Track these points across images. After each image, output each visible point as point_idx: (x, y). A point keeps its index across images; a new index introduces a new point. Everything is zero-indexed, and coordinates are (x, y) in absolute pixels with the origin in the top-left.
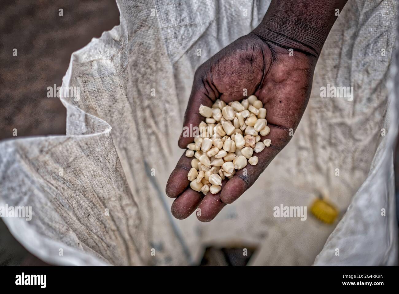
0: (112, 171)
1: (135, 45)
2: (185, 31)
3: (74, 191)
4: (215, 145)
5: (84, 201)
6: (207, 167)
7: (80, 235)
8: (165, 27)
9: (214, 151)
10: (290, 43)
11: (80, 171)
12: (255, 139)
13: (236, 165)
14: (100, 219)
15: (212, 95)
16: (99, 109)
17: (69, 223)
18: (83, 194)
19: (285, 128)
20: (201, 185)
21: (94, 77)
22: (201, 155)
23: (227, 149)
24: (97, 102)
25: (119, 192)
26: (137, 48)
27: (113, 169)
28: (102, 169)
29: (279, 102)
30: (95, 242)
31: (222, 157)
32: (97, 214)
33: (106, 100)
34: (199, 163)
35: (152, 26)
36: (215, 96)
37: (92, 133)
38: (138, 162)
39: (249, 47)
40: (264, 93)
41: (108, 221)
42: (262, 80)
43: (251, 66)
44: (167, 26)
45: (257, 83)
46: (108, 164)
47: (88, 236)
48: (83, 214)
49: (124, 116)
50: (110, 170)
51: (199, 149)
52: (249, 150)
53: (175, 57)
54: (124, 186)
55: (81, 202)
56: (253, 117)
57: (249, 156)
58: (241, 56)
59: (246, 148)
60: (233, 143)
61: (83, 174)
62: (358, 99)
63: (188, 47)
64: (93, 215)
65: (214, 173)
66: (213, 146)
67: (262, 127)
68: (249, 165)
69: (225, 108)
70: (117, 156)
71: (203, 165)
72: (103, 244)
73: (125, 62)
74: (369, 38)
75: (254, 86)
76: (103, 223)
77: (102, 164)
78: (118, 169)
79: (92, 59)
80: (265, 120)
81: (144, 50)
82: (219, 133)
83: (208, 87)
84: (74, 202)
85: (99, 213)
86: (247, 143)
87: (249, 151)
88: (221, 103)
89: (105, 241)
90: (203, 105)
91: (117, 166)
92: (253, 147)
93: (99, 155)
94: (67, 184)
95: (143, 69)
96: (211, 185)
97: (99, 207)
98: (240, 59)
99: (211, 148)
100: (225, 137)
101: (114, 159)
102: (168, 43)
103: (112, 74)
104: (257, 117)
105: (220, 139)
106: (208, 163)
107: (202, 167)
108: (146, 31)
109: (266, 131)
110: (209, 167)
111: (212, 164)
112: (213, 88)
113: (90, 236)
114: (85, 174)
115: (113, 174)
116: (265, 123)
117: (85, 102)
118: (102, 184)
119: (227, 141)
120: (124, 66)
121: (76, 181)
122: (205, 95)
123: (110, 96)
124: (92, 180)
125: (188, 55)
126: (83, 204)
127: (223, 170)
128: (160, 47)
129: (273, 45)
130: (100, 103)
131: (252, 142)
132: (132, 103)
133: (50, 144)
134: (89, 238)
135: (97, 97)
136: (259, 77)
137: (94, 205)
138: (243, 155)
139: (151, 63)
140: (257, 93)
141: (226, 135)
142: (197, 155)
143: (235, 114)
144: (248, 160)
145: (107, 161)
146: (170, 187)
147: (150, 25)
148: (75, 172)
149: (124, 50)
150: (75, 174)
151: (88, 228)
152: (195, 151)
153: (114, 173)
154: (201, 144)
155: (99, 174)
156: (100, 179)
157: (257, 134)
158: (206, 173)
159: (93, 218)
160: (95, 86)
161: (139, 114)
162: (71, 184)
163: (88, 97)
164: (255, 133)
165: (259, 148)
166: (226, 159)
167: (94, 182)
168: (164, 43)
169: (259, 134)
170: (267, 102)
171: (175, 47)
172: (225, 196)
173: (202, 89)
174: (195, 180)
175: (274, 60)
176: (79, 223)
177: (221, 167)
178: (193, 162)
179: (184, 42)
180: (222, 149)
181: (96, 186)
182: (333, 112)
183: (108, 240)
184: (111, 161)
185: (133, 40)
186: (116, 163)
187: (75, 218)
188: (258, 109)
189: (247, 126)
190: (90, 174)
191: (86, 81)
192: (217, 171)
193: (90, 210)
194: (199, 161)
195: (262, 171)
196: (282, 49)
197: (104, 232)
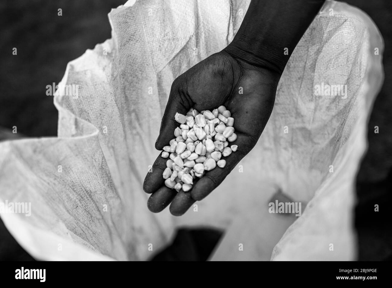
0: (98, 169)
1: (124, 57)
2: (168, 44)
3: (64, 186)
4: (188, 148)
5: (73, 195)
6: (181, 168)
7: (69, 225)
8: (151, 40)
9: (187, 154)
10: (257, 61)
11: (69, 169)
12: (224, 145)
13: (206, 166)
14: (87, 210)
15: (186, 104)
16: (91, 113)
17: (59, 214)
18: (72, 189)
19: (250, 136)
20: (174, 183)
21: (88, 85)
22: (176, 157)
23: (198, 152)
24: (89, 107)
25: (104, 187)
26: (125, 59)
27: (99, 167)
28: (89, 167)
29: (245, 112)
30: (82, 230)
31: (194, 159)
32: (84, 205)
33: (97, 105)
34: (173, 164)
35: (139, 40)
36: (189, 105)
37: (81, 135)
38: (123, 159)
39: (221, 63)
40: (232, 103)
41: (94, 211)
42: (231, 92)
43: (222, 79)
44: (152, 40)
45: (226, 95)
46: (94, 162)
47: (75, 225)
48: (72, 206)
49: (112, 119)
50: (97, 168)
51: (174, 152)
52: (218, 153)
53: (158, 68)
54: (109, 181)
55: (71, 195)
56: (222, 125)
57: (218, 160)
58: (213, 70)
59: (215, 152)
60: (204, 147)
61: (72, 171)
62: (318, 108)
63: (171, 59)
64: (81, 207)
65: (186, 173)
66: (186, 149)
67: (230, 134)
68: (217, 167)
69: (197, 116)
70: (103, 156)
71: (177, 165)
72: (90, 231)
73: (115, 72)
74: (331, 54)
75: (224, 97)
76: (89, 213)
77: (89, 163)
78: (104, 167)
79: (86, 68)
80: (233, 128)
81: (132, 61)
82: (192, 138)
83: (183, 97)
84: (64, 196)
85: (86, 204)
86: (217, 148)
87: (218, 155)
88: (195, 111)
89: (91, 229)
90: (179, 113)
91: (103, 165)
92: (222, 151)
93: (87, 155)
94: (58, 180)
95: (130, 78)
96: (184, 183)
97: (86, 199)
98: (212, 74)
99: (184, 151)
100: (197, 141)
101: (100, 159)
102: (153, 55)
103: (103, 82)
104: (226, 125)
105: (192, 143)
106: (181, 164)
107: (176, 167)
108: (134, 45)
109: (233, 138)
110: (182, 167)
111: (185, 165)
112: (188, 98)
113: (78, 225)
114: (74, 171)
115: (99, 172)
116: (233, 130)
117: (79, 105)
118: (89, 180)
119: (199, 145)
120: (115, 76)
121: (66, 177)
122: (181, 103)
123: (101, 101)
124: (80, 176)
125: (171, 65)
126: (72, 197)
127: (194, 171)
128: (146, 58)
129: (242, 62)
130: (92, 107)
131: (221, 147)
132: (120, 108)
133: (42, 145)
134: (77, 226)
135: (89, 102)
136: (229, 89)
137: (82, 198)
138: (212, 158)
139: (137, 72)
140: (226, 104)
141: (198, 140)
142: (172, 156)
143: (207, 122)
144: (216, 162)
145: (94, 160)
146: (146, 184)
147: (137, 39)
148: (65, 169)
149: (115, 61)
150: (65, 171)
151: (76, 218)
152: (170, 153)
153: (100, 170)
154: (176, 147)
155: (86, 171)
156: (87, 175)
157: (225, 140)
158: (179, 173)
159: (81, 209)
160: (88, 93)
161: (126, 117)
162: (61, 180)
163: (82, 102)
164: (223, 139)
165: (227, 153)
166: (197, 161)
167: (82, 178)
168: (150, 55)
169: (227, 140)
170: (235, 112)
171: (160, 58)
172: (196, 194)
173: (178, 99)
174: (169, 178)
175: (242, 75)
176: (68, 214)
177: (192, 168)
178: (168, 163)
179: (167, 54)
180: (194, 152)
181: (84, 181)
182: (296, 118)
183: (94, 228)
184: (98, 160)
185: (122, 52)
186: (102, 162)
187: (64, 210)
188: (227, 118)
189: (217, 132)
190: (79, 171)
191: (80, 88)
192: (189, 171)
193: (79, 202)
194: (173, 161)
195: (229, 173)
196: (250, 66)
197: (90, 221)
